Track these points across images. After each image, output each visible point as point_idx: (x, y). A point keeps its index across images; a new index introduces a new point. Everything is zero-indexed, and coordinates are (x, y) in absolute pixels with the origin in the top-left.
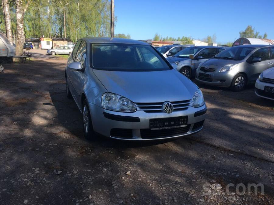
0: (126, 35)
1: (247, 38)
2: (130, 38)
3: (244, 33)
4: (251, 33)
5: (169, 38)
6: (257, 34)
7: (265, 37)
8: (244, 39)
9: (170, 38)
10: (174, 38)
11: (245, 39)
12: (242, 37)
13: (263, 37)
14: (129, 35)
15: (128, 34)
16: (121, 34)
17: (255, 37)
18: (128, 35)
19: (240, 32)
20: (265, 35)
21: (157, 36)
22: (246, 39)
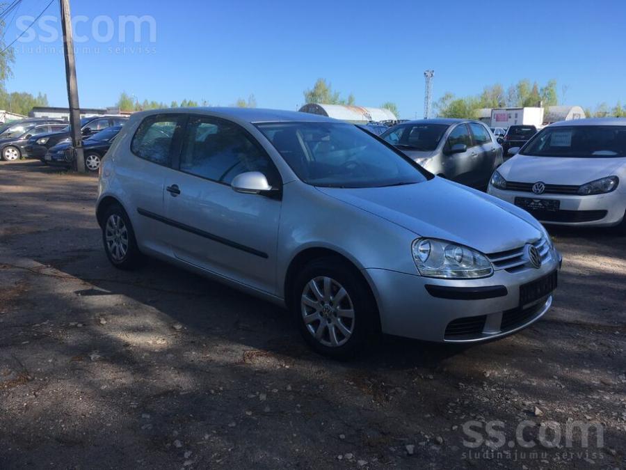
0: (35, 96)
1: (319, 104)
2: (47, 103)
3: (313, 95)
4: (325, 94)
5: (149, 103)
6: (337, 95)
7: (349, 103)
8: (314, 106)
9: (152, 103)
10: (162, 103)
11: (316, 105)
12: (310, 103)
13: (348, 102)
14: (43, 95)
15: (40, 94)
16: (19, 92)
17: (333, 102)
18: (40, 97)
19: (304, 92)
20: (351, 99)
21: (124, 98)
22: (318, 106)
